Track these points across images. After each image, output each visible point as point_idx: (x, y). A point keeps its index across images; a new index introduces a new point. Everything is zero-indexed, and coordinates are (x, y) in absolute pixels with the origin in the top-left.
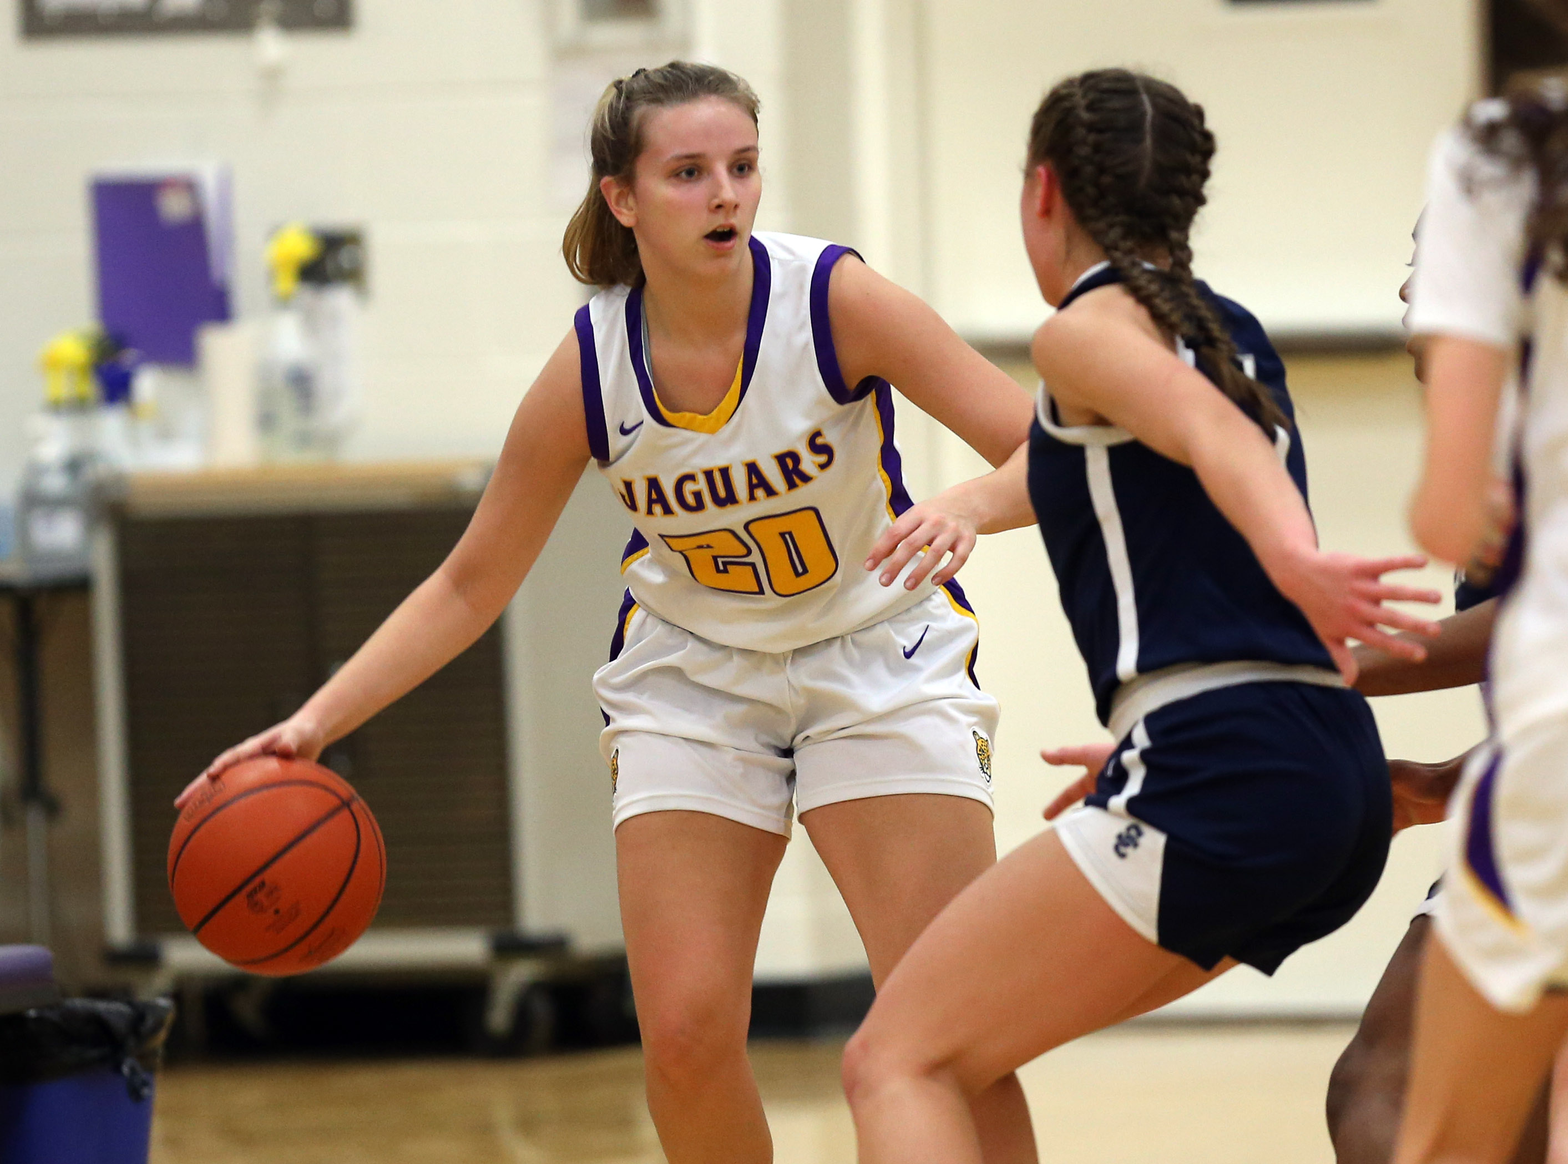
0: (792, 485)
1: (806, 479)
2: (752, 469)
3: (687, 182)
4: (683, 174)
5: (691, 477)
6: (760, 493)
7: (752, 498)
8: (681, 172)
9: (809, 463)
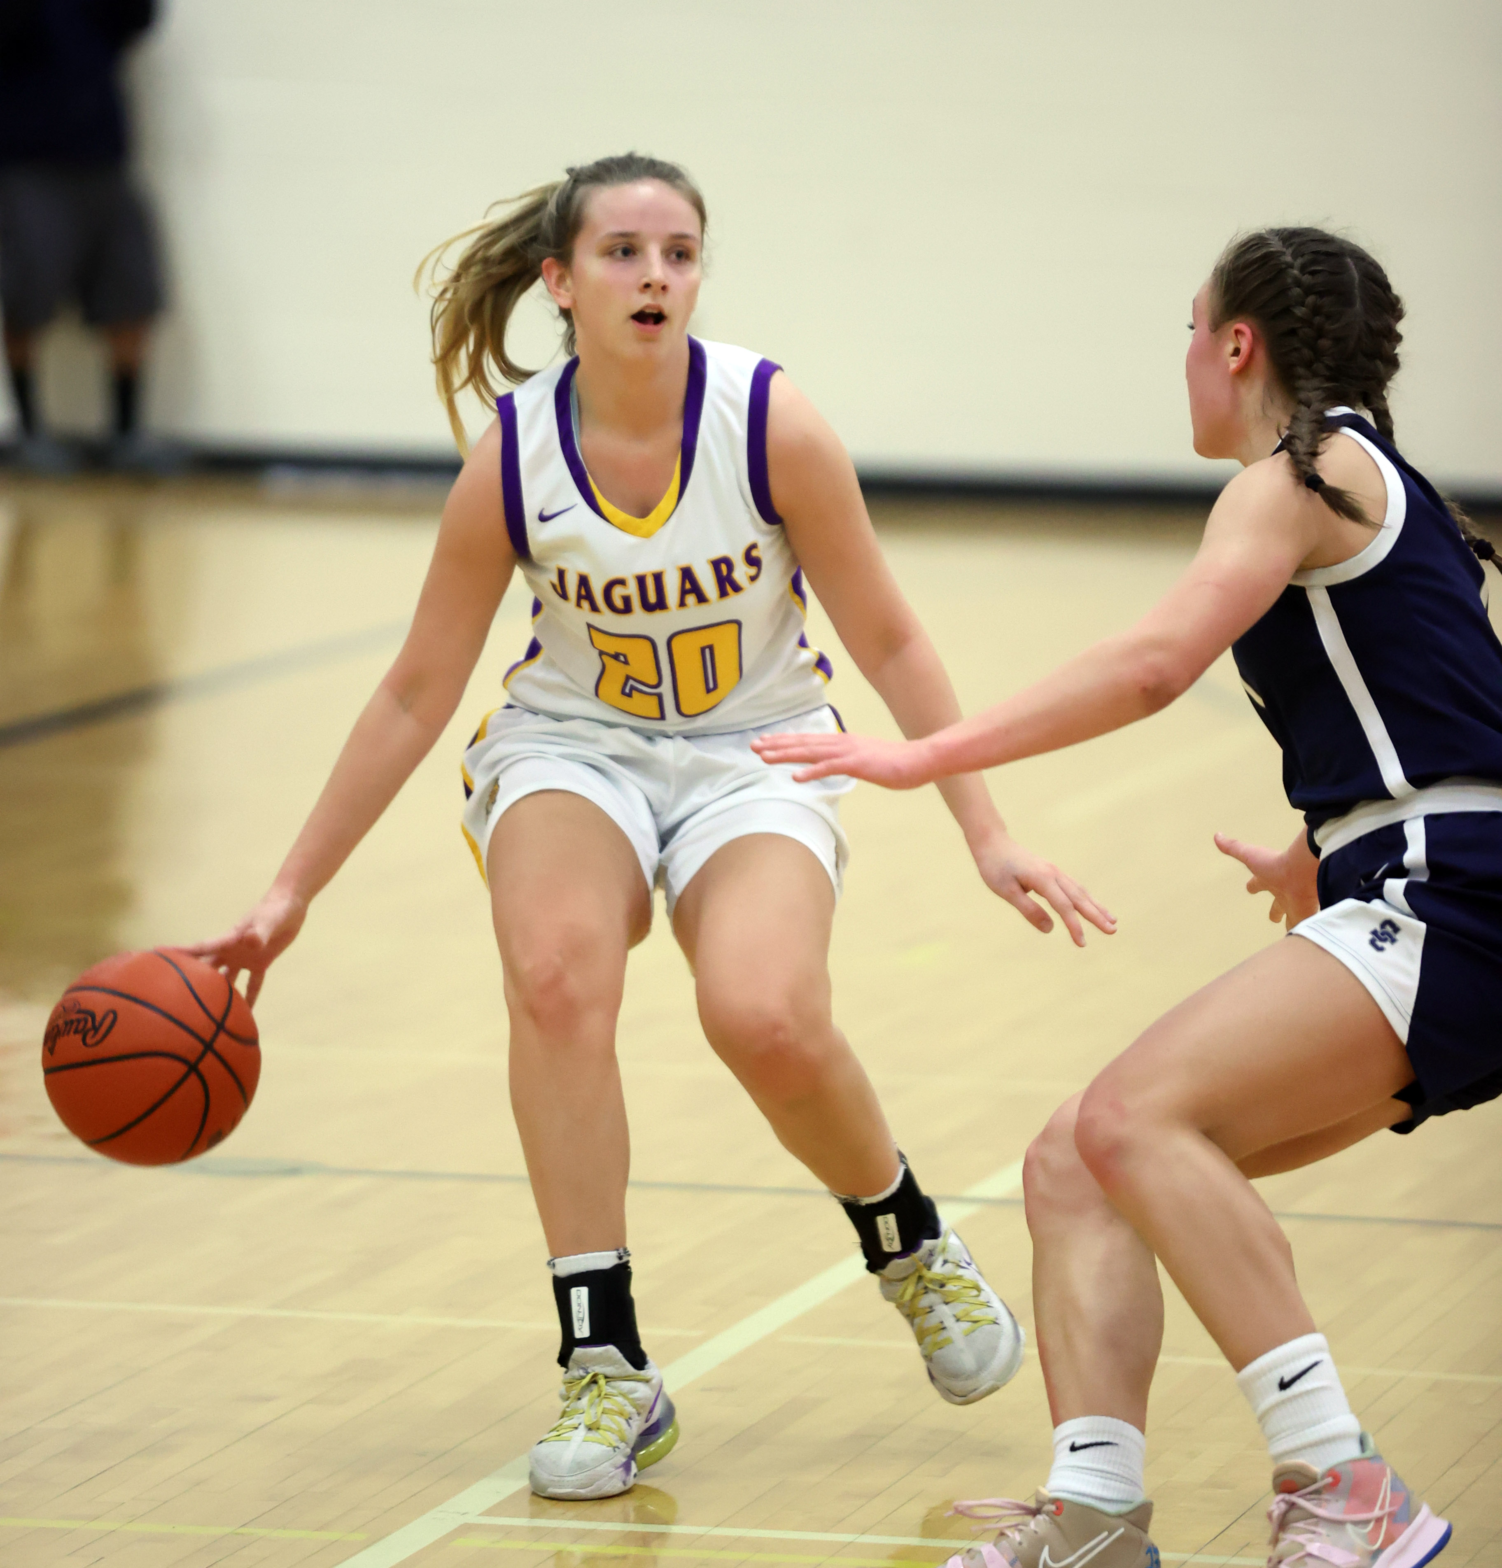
0: (723, 594)
1: (737, 588)
2: (687, 574)
3: (621, 260)
4: (619, 253)
5: (621, 582)
6: (691, 599)
7: (682, 604)
8: (616, 250)
9: (741, 572)
